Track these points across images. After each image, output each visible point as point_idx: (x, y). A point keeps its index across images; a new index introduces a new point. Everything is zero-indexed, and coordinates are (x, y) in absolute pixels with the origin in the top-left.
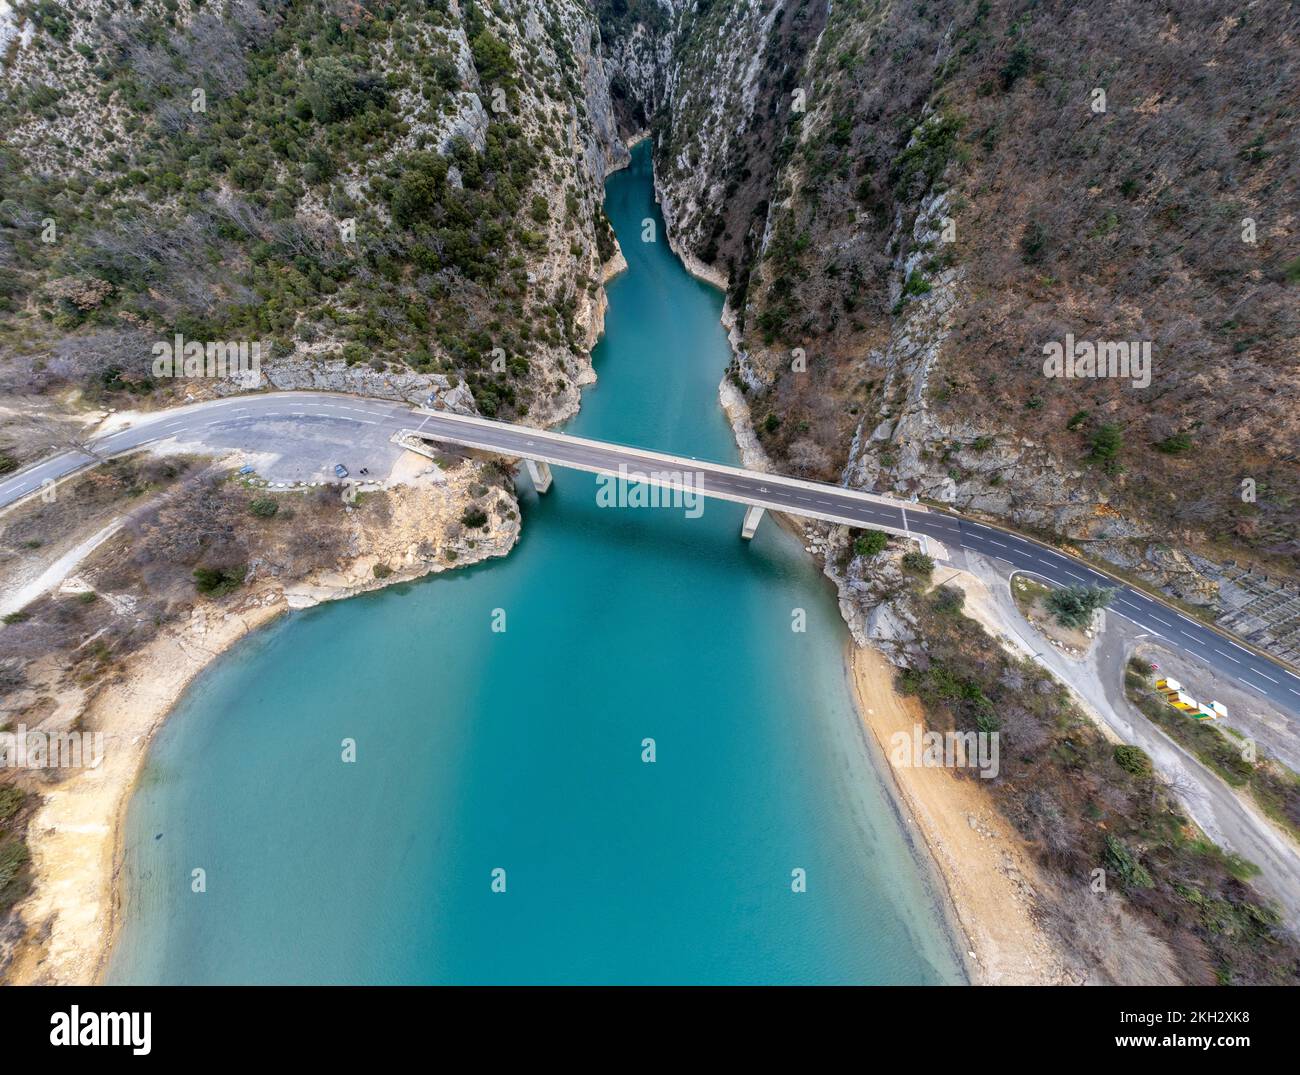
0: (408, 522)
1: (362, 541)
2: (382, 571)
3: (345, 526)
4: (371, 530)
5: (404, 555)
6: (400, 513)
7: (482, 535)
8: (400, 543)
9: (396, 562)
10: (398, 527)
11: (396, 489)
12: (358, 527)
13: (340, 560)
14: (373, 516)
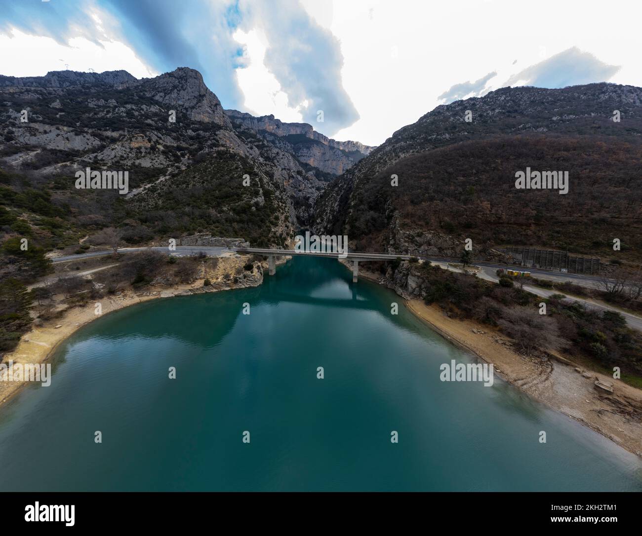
0: (222, 268)
1: (203, 273)
2: (207, 283)
3: (199, 268)
4: (208, 270)
5: (217, 278)
6: (221, 265)
7: (250, 273)
8: (217, 275)
9: (213, 281)
10: (218, 269)
11: (222, 258)
12: (203, 269)
13: (192, 279)
14: (211, 265)
